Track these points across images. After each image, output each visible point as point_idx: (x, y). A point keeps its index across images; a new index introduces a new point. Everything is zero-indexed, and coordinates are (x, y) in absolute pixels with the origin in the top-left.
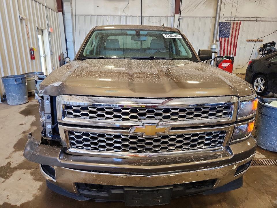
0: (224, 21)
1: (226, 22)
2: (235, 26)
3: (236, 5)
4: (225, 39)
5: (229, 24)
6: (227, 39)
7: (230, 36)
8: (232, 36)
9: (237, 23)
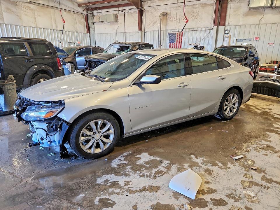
0: (171, 32)
1: (173, 32)
2: (179, 35)
3: (178, 21)
4: (172, 44)
5: (174, 34)
6: (173, 44)
7: (176, 42)
8: (177, 42)
9: (180, 33)
